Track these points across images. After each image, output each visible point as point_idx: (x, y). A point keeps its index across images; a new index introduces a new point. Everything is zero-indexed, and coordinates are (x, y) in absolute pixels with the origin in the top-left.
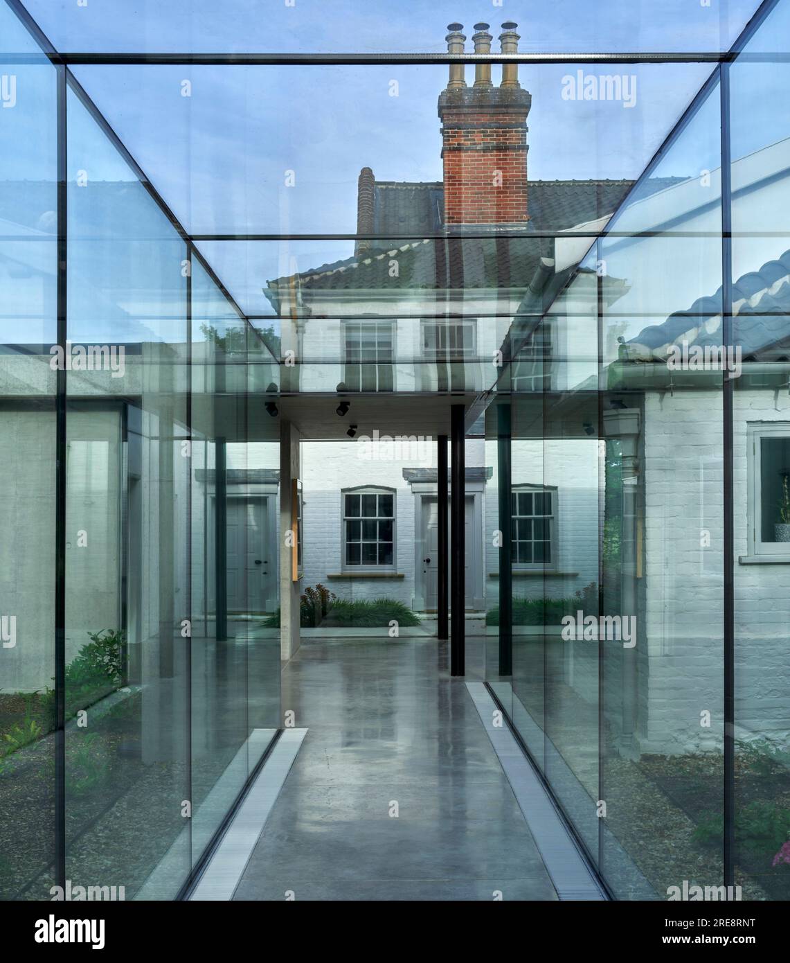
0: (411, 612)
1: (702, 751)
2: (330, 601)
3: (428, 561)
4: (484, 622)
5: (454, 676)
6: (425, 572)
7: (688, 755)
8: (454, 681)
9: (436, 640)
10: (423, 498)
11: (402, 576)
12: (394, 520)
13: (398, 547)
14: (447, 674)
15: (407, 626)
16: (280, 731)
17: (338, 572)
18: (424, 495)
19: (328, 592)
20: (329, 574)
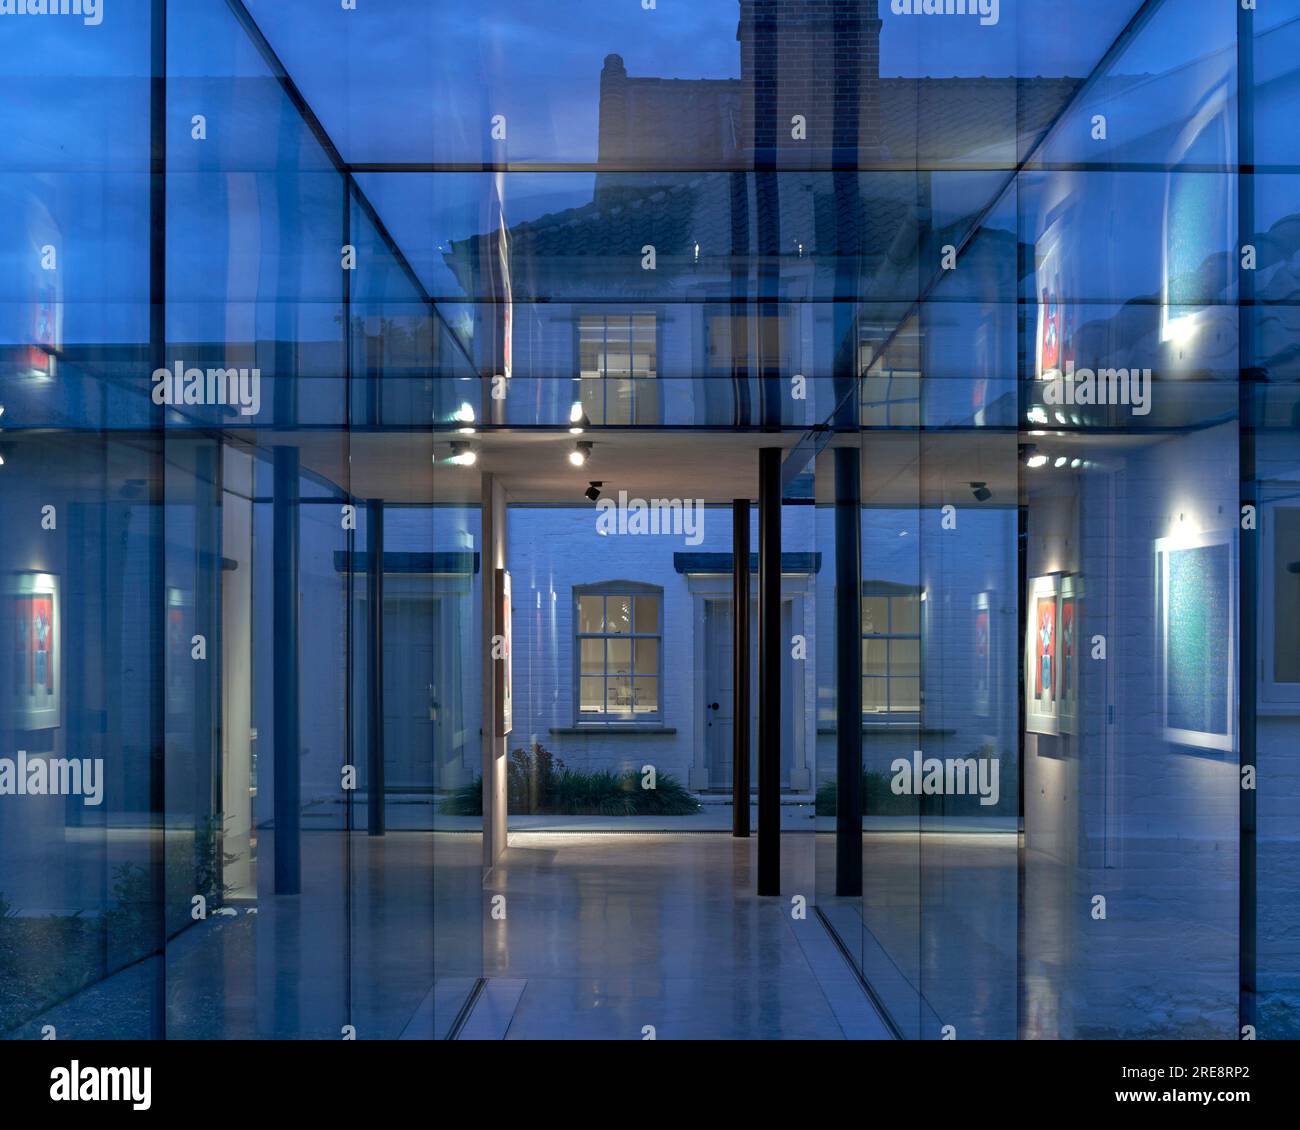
0: (687, 791)
1: (1178, 1023)
2: (554, 771)
3: (716, 706)
4: (812, 810)
5: (763, 895)
6: (710, 725)
7: (1154, 1028)
8: (762, 904)
9: (730, 837)
10: (708, 603)
11: (672, 732)
12: (659, 639)
13: (666, 683)
14: (751, 892)
15: (681, 814)
16: (481, 982)
17: (568, 725)
18: (709, 598)
19: (550, 756)
20: (556, 726)
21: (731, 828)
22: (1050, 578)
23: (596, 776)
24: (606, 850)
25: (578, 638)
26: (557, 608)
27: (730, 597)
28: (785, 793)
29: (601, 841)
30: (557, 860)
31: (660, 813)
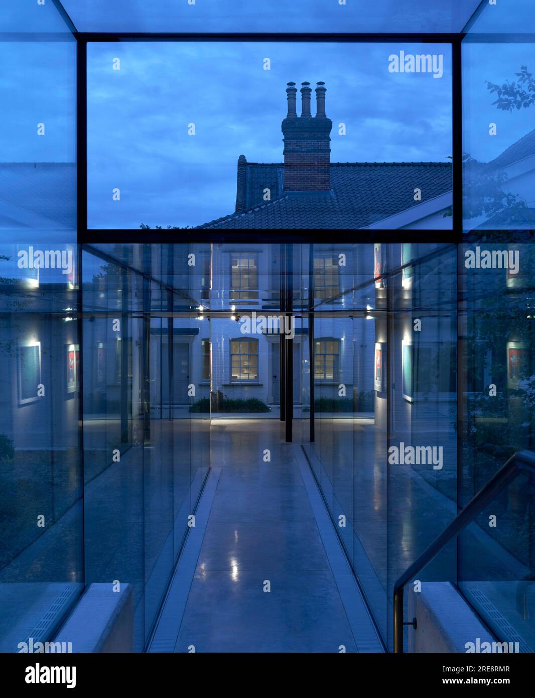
0: (266, 404)
2: (224, 399)
3: (275, 377)
5: (287, 442)
6: (274, 383)
8: (287, 444)
9: (279, 421)
10: (273, 344)
11: (261, 385)
12: (257, 355)
13: (260, 370)
14: (284, 441)
15: (264, 412)
16: (210, 468)
17: (228, 383)
18: (273, 342)
19: (223, 394)
20: (223, 383)
21: (279, 417)
22: (379, 344)
23: (237, 400)
24: (241, 426)
25: (231, 355)
26: (224, 343)
27: (279, 342)
28: (295, 404)
29: (239, 423)
30: (227, 429)
31: (257, 412)
